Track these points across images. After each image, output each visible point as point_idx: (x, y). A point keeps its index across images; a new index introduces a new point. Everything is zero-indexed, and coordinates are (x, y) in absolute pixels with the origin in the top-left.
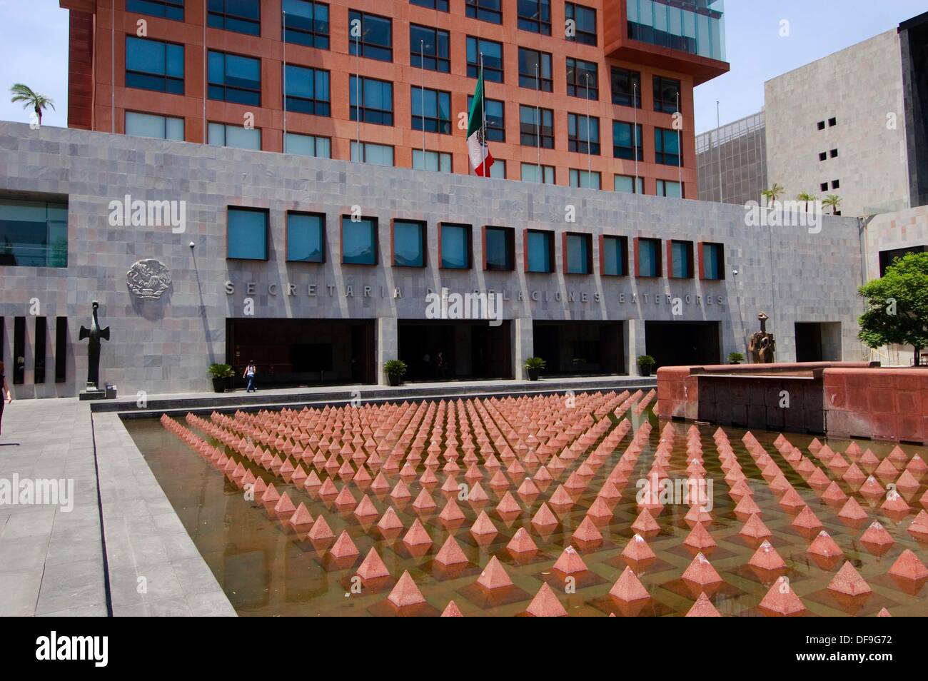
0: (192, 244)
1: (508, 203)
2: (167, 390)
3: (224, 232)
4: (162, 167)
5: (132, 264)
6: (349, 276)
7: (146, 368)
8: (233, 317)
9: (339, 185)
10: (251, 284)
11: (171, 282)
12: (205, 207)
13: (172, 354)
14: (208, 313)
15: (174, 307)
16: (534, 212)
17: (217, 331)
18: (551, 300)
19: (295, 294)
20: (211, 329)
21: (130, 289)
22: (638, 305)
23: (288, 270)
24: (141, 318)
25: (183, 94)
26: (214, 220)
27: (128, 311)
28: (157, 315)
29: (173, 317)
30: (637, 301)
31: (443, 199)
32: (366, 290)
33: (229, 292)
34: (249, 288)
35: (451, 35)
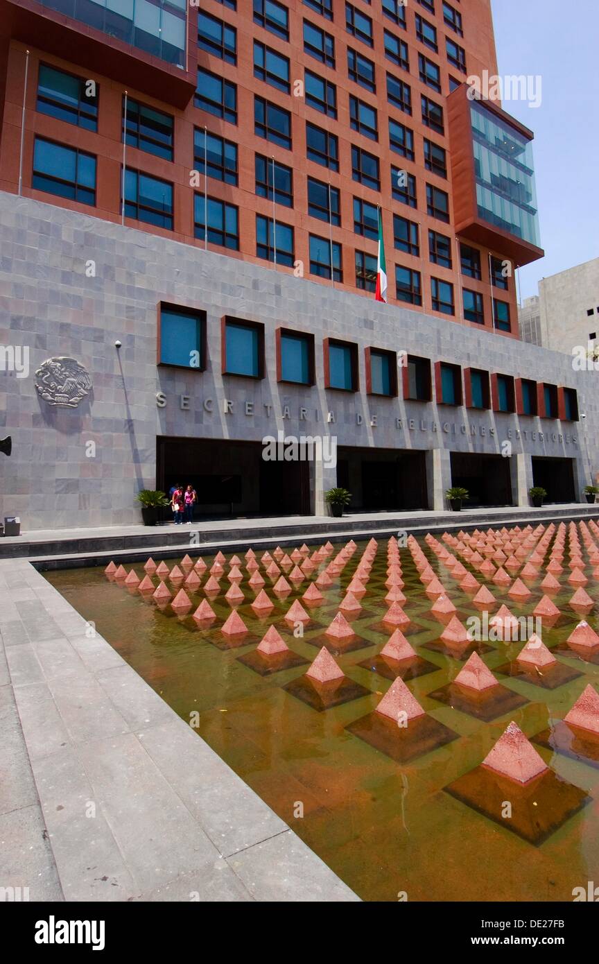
0: (118, 342)
1: (421, 335)
2: (85, 523)
3: (155, 335)
4: (82, 246)
5: (42, 361)
6: (285, 396)
7: (58, 495)
8: (165, 434)
9: (274, 297)
10: (186, 397)
11: (91, 389)
12: (134, 302)
13: (91, 477)
14: (136, 428)
15: (95, 419)
16: (442, 347)
17: (146, 450)
18: (457, 431)
19: (231, 410)
20: (139, 448)
21: (38, 392)
22: (521, 439)
23: (224, 385)
24: (53, 431)
25: (95, 205)
26: (144, 319)
27: (35, 420)
28: (74, 427)
29: (93, 431)
30: (520, 436)
31: (369, 324)
32: (302, 412)
33: (160, 404)
34: (183, 402)
35: (341, 194)
